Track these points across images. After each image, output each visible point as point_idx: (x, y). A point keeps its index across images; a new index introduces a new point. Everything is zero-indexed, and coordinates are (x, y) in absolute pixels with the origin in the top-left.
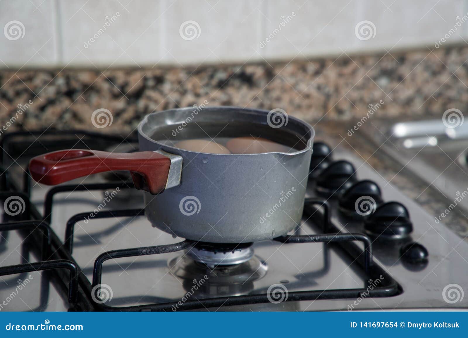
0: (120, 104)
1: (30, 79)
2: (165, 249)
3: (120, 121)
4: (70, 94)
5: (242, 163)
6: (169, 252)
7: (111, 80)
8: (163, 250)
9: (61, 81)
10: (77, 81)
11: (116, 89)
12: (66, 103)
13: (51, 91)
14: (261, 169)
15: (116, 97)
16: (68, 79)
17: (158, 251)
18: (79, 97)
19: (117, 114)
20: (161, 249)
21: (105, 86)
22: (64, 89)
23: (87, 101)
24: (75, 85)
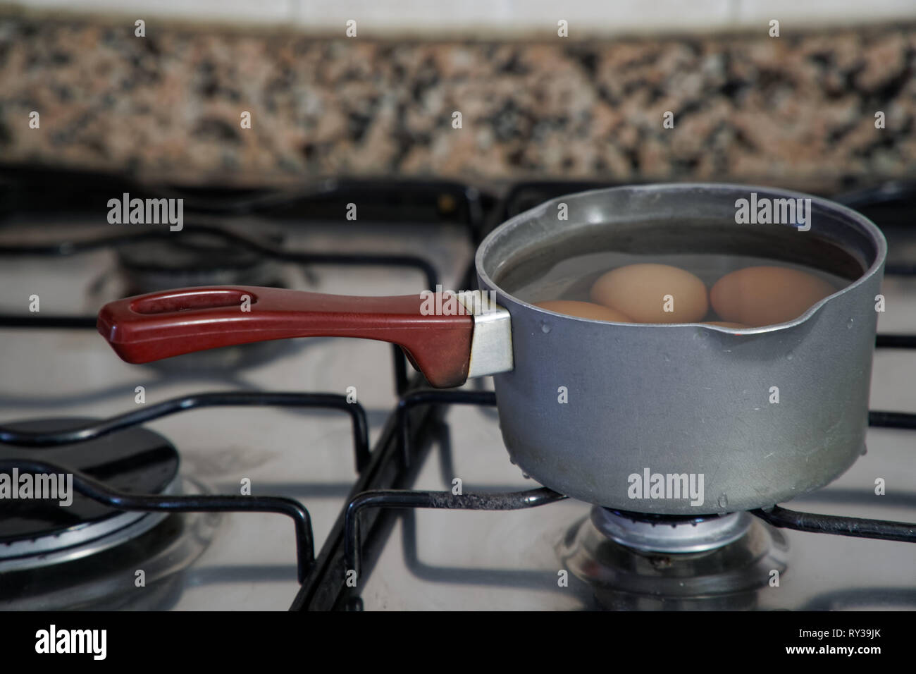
0: (843, 113)
1: (651, 59)
2: (486, 502)
3: (841, 151)
4: (731, 89)
5: (619, 341)
6: (496, 508)
7: (823, 59)
8: (482, 504)
9: (712, 64)
10: (748, 61)
11: (836, 80)
12: (721, 109)
13: (690, 85)
14: (665, 359)
15: (834, 96)
16: (727, 60)
17: (470, 504)
18: (749, 97)
19: (837, 135)
20: (477, 501)
21: (810, 72)
22: (720, 80)
23: (767, 105)
24: (743, 70)
